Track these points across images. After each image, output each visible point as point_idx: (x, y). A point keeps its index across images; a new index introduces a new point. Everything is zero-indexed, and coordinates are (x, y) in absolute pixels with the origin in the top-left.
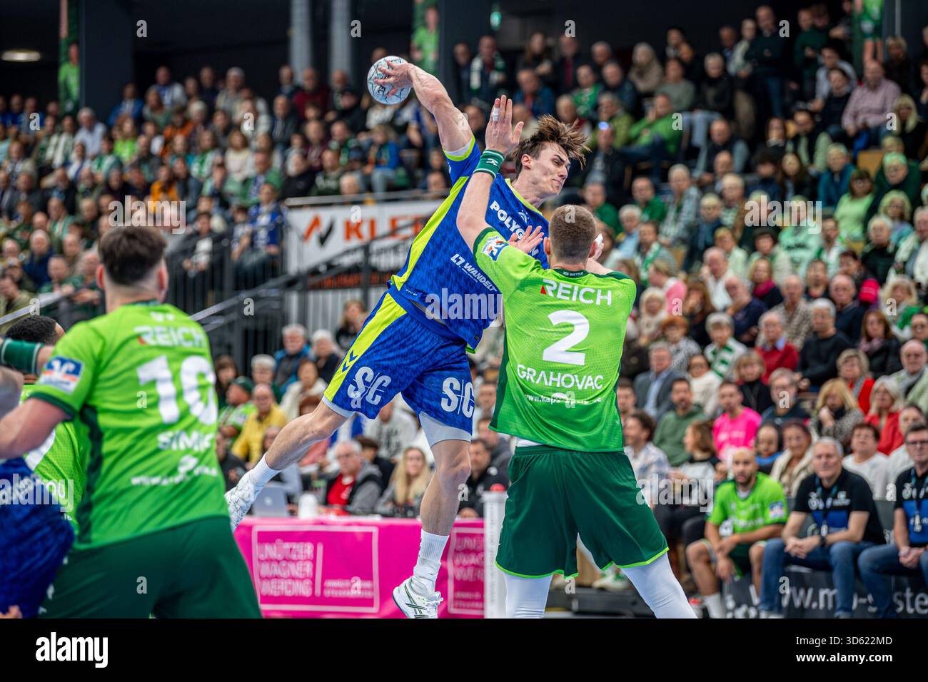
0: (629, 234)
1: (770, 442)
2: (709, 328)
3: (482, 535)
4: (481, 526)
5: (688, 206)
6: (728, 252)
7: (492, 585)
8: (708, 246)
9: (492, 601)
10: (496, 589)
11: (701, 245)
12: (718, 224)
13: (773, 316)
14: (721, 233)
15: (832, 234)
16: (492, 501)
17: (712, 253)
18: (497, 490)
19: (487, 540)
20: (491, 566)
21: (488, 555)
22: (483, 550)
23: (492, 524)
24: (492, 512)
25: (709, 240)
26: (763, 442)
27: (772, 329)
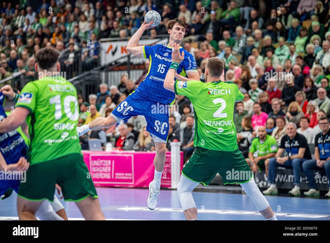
0: (222, 51)
1: (271, 124)
2: (250, 84)
3: (170, 157)
4: (170, 154)
6: (257, 57)
7: (174, 174)
8: (249, 55)
9: (174, 180)
11: (247, 55)
12: (253, 47)
14: (254, 50)
15: (293, 50)
16: (174, 145)
17: (251, 57)
18: (175, 141)
19: (172, 158)
20: (174, 168)
21: (172, 164)
22: (170, 163)
23: (174, 153)
24: (174, 149)
25: (250, 53)
26: (269, 124)
27: (272, 84)
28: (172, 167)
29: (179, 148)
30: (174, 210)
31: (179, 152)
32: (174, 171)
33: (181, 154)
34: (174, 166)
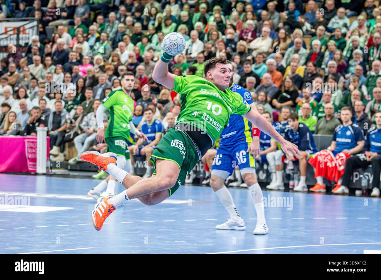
0: (93, 36)
2: (119, 71)
3: (36, 142)
4: (36, 139)
5: (116, 26)
7: (39, 160)
8: (120, 41)
9: (39, 165)
10: (41, 161)
11: (117, 40)
12: (124, 34)
13: (141, 67)
14: (125, 37)
15: (161, 37)
16: (40, 130)
17: (121, 44)
18: (42, 126)
19: (38, 144)
20: (39, 153)
21: (38, 149)
22: (36, 148)
23: (40, 138)
24: (40, 134)
25: (120, 38)
26: (137, 110)
27: (141, 71)
28: (38, 152)
29: (45, 133)
30: (38, 195)
31: (45, 137)
32: (40, 156)
33: (47, 139)
34: (40, 151)
